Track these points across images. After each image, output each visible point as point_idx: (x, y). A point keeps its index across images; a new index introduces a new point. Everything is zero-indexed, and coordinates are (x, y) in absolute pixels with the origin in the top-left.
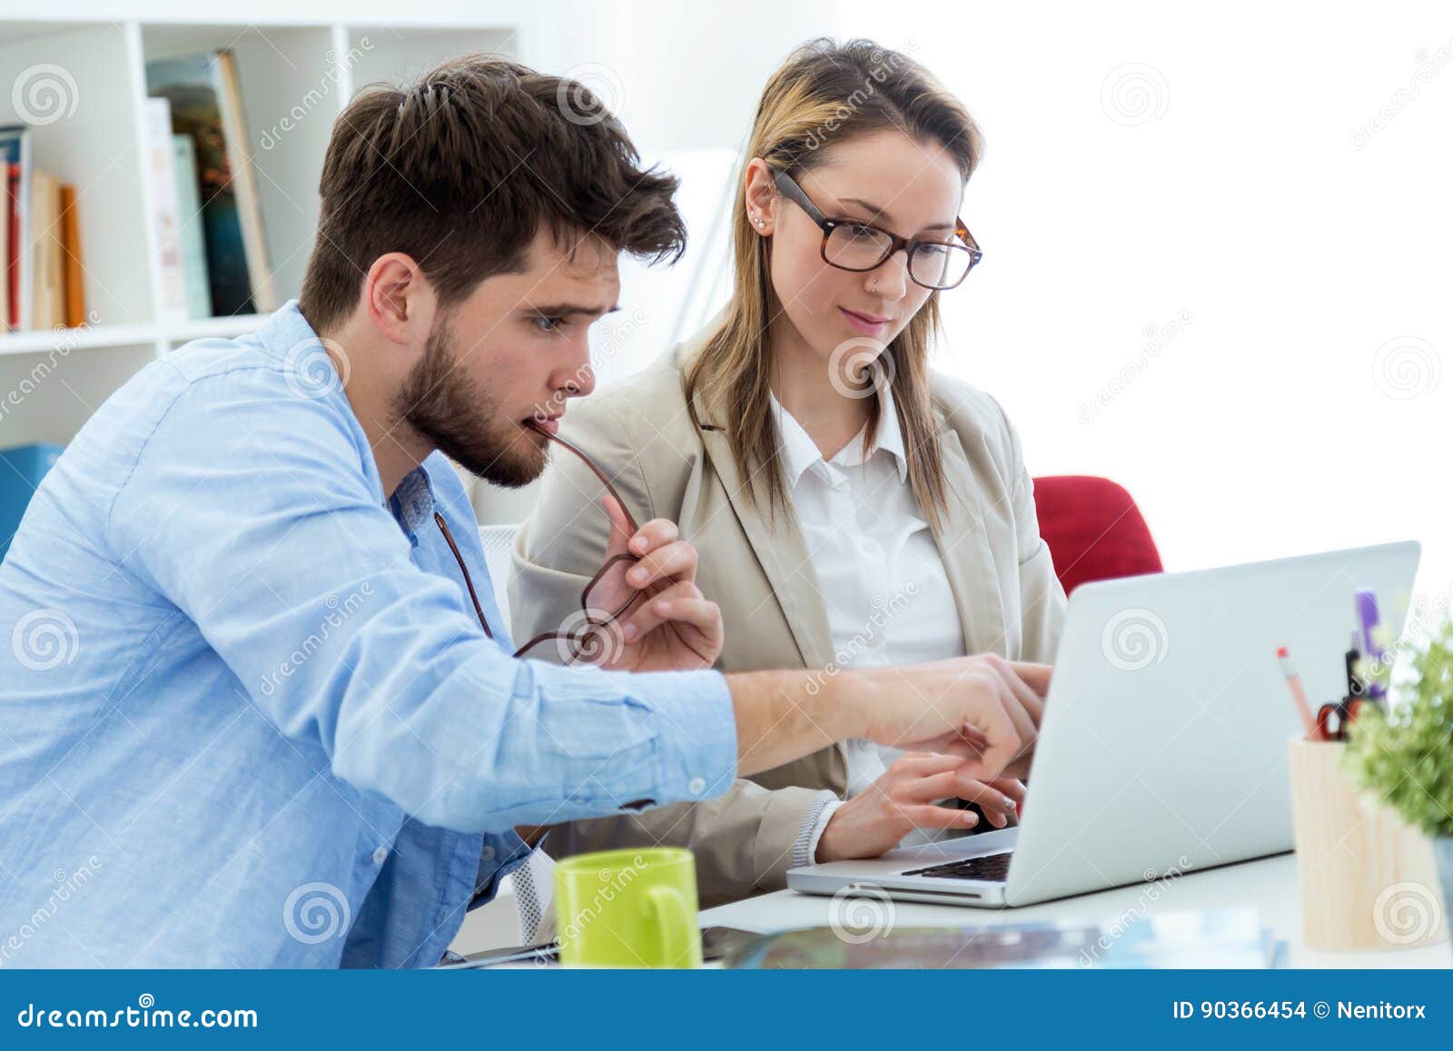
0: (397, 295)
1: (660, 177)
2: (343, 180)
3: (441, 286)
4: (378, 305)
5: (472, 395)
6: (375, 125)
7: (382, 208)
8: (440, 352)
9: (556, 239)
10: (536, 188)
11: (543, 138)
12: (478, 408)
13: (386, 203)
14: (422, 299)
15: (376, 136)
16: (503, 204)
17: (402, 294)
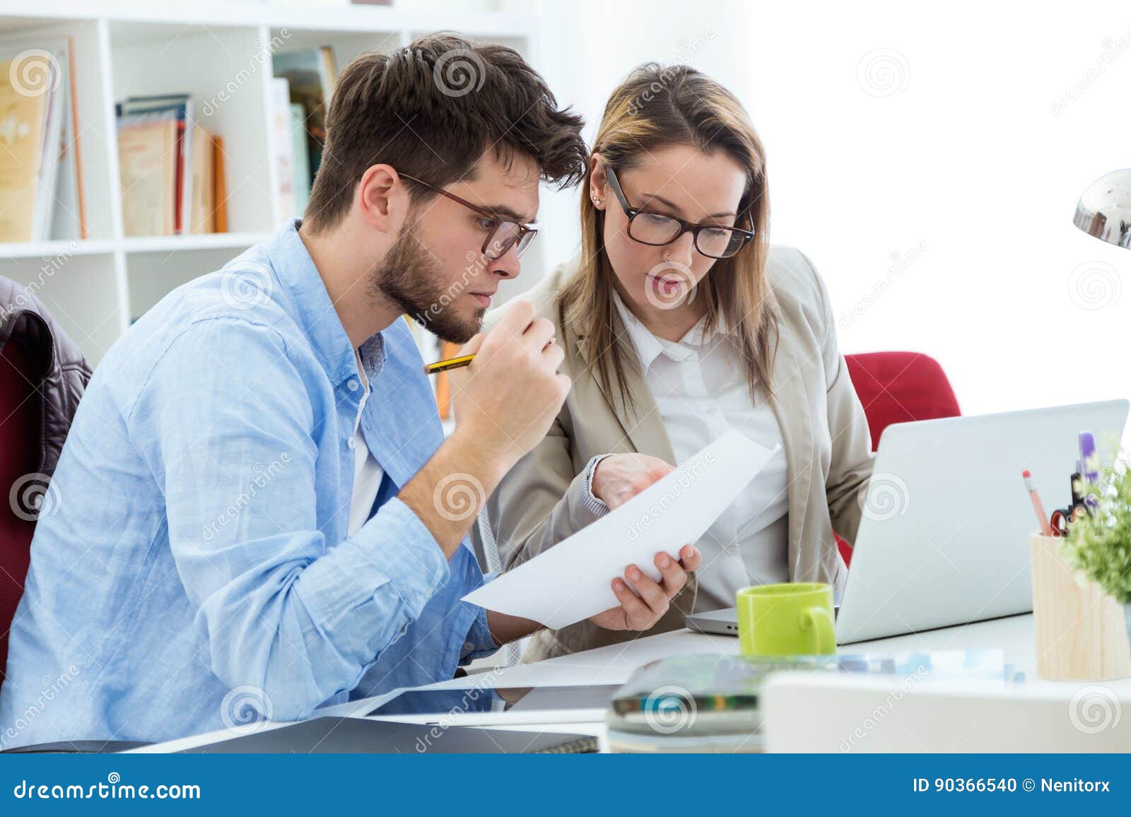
0: (380, 196)
1: (571, 116)
2: (344, 114)
3: (413, 190)
4: (368, 203)
5: (430, 271)
6: (369, 74)
7: (373, 131)
8: (409, 239)
9: (498, 155)
10: (485, 118)
11: (490, 83)
12: (435, 282)
13: (376, 128)
14: (399, 199)
15: (369, 81)
16: (461, 127)
17: (384, 195)
